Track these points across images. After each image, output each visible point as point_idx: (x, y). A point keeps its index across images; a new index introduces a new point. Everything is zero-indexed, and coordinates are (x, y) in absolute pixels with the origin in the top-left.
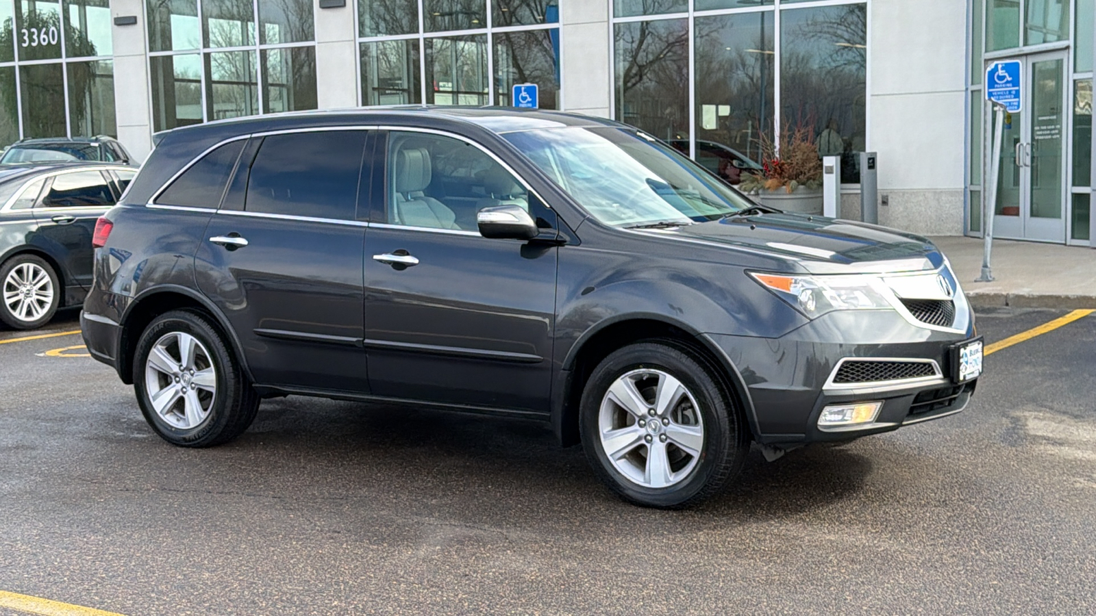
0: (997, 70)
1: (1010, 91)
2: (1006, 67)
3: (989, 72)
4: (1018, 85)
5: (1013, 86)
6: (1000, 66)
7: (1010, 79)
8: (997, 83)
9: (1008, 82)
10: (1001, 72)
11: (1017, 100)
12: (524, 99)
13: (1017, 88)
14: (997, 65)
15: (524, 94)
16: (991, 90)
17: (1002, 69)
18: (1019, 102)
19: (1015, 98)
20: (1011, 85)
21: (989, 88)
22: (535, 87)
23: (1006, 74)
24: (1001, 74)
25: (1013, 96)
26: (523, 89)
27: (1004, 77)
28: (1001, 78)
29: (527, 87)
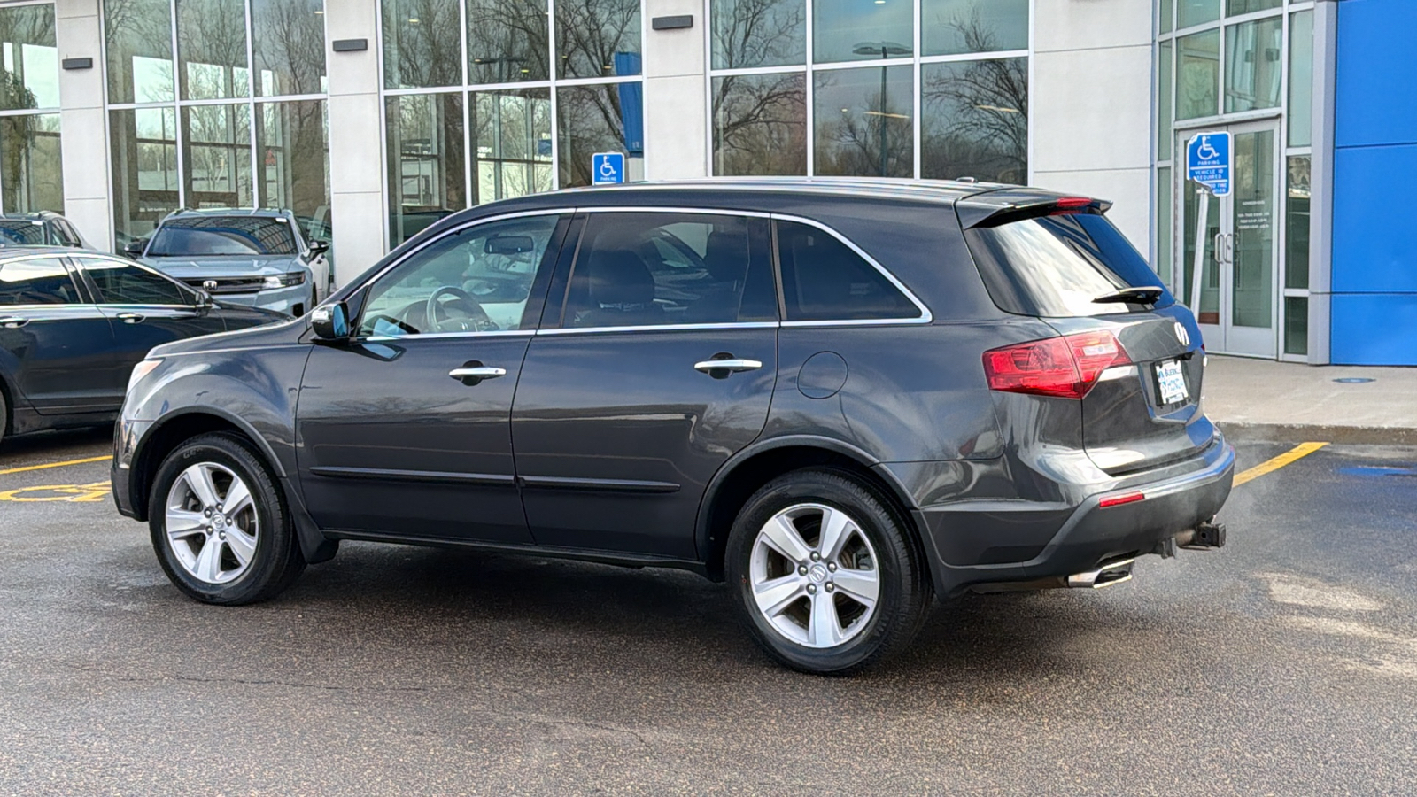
0: (1201, 144)
1: (1217, 170)
2: (1212, 140)
3: (1191, 146)
4: (1227, 163)
5: (1221, 164)
6: (1204, 139)
7: (1216, 155)
8: (1201, 160)
9: (1213, 159)
10: (1205, 147)
11: (1226, 180)
12: (607, 171)
13: (1225, 166)
14: (1200, 138)
15: (606, 165)
16: (1193, 168)
17: (1207, 142)
18: (1228, 184)
19: (1223, 178)
20: (1218, 162)
21: (1191, 166)
22: (621, 157)
23: (1212, 149)
24: (1205, 149)
25: (1220, 176)
26: (605, 158)
27: (1210, 152)
28: (1206, 153)
29: (611, 156)
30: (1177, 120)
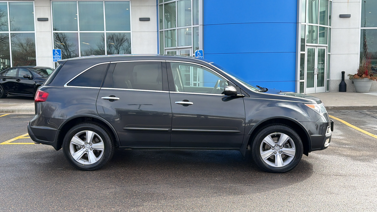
3: (196, 52)
5: (202, 56)
6: (198, 51)
7: (201, 54)
9: (200, 55)
10: (199, 53)
12: (56, 53)
13: (202, 57)
14: (197, 51)
17: (199, 52)
22: (60, 50)
23: (200, 53)
28: (199, 54)
29: (57, 50)
30: (165, 47)
